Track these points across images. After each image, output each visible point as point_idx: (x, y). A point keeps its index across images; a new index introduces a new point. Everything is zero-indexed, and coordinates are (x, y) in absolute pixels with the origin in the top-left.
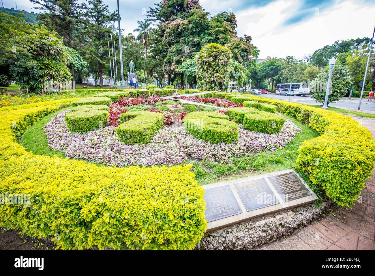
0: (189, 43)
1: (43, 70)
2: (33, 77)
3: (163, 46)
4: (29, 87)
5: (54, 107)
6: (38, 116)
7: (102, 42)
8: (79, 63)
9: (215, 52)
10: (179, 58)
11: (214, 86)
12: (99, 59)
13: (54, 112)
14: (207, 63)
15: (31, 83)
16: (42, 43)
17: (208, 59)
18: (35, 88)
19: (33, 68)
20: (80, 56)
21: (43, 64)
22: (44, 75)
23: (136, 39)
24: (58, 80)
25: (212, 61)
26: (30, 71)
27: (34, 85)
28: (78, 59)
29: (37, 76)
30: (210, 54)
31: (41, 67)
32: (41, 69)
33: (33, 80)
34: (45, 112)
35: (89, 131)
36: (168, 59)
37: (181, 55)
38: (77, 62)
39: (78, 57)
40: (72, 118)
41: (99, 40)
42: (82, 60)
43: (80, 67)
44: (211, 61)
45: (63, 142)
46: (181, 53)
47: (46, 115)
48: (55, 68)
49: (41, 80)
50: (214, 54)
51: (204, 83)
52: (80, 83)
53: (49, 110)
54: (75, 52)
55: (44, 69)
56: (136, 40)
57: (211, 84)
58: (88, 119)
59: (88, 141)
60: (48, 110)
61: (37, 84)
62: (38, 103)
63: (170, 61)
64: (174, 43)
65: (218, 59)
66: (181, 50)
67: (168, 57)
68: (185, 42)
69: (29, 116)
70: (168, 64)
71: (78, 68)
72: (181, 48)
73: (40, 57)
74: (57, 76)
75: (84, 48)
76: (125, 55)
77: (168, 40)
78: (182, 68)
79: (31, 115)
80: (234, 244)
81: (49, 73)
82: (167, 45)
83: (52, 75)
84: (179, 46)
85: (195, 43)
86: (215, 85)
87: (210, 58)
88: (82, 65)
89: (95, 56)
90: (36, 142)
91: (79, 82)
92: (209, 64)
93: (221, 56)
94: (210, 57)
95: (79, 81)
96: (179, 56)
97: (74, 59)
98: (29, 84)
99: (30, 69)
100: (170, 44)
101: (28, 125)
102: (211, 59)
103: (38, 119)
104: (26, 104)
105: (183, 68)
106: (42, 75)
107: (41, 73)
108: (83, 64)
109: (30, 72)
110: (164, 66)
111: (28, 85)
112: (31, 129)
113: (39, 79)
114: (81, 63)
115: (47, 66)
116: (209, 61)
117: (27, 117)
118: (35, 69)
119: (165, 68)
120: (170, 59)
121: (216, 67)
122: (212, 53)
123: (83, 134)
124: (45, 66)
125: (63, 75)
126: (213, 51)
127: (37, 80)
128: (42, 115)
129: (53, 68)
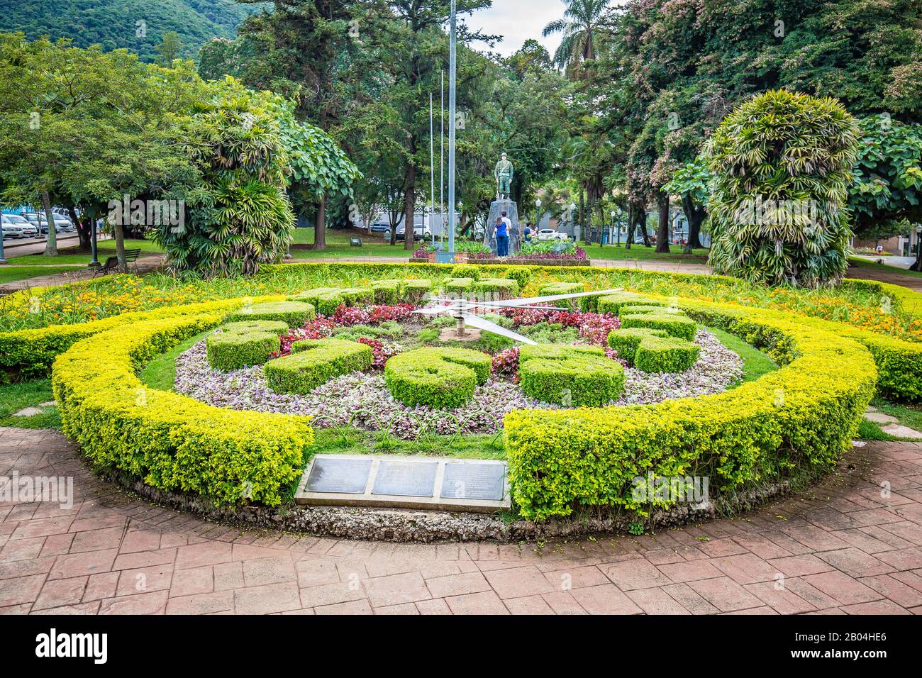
0: (734, 73)
1: (223, 209)
2: (197, 227)
3: (631, 90)
4: (186, 254)
5: (211, 318)
6: (176, 336)
7: (420, 90)
8: (331, 174)
9: (774, 128)
10: (687, 136)
11: (765, 257)
12: (405, 151)
13: (210, 328)
14: (743, 171)
15: (193, 244)
16: (227, 136)
17: (744, 156)
18: (200, 258)
19: (200, 204)
20: (335, 148)
21: (226, 191)
22: (225, 223)
23: (552, 59)
24: (256, 236)
25: (759, 161)
26: (193, 211)
27: (197, 249)
28: (328, 161)
29: (208, 226)
30: (752, 136)
31: (218, 202)
32: (219, 205)
33: (198, 236)
34: (191, 329)
35: (238, 368)
36: (647, 141)
37: (696, 124)
38: (324, 170)
39: (332, 155)
40: (214, 344)
41: (413, 82)
42: (342, 162)
43: (334, 188)
44: (756, 164)
45: (193, 382)
46: (698, 115)
47: (194, 334)
48: (251, 202)
49: (215, 236)
50: (769, 134)
51: (729, 244)
52: (346, 227)
53: (201, 326)
54: (322, 139)
55: (225, 205)
56: (553, 65)
57: (756, 251)
58: (237, 348)
59: (227, 385)
60: (199, 325)
61: (205, 248)
62: (189, 306)
63: (653, 149)
64: (675, 75)
65: (787, 151)
66: (698, 105)
67: (644, 135)
68: (719, 72)
69: (160, 335)
70: (647, 160)
71: (327, 190)
72: (696, 97)
73: (219, 172)
74: (255, 225)
75: (359, 115)
76: (498, 128)
77: (651, 66)
78: (686, 179)
79: (163, 333)
80: (332, 523)
81: (235, 217)
82: (648, 86)
83: (241, 221)
84: (694, 88)
85: (760, 74)
86: (772, 253)
87: (751, 153)
88: (339, 178)
89: (392, 141)
90: (159, 380)
91: (345, 224)
92: (749, 173)
93: (802, 142)
94: (753, 146)
95: (342, 221)
96: (689, 128)
97: (316, 162)
98: (186, 246)
99: (193, 208)
100: (660, 82)
101: (157, 352)
102: (756, 155)
103: (176, 341)
104: (166, 309)
105: (691, 178)
106: (218, 222)
107: (217, 217)
108: (343, 176)
109: (193, 214)
110: (631, 169)
111: (185, 250)
112: (160, 359)
113: (210, 233)
114: (338, 172)
115: (233, 198)
116: (746, 162)
117: (157, 337)
118: (205, 206)
119: (634, 177)
120: (653, 139)
121: (777, 183)
122: (763, 131)
123: (227, 372)
124: (229, 199)
125: (270, 221)
126: (768, 126)
127: (207, 235)
128: (185, 336)
129: (246, 202)
